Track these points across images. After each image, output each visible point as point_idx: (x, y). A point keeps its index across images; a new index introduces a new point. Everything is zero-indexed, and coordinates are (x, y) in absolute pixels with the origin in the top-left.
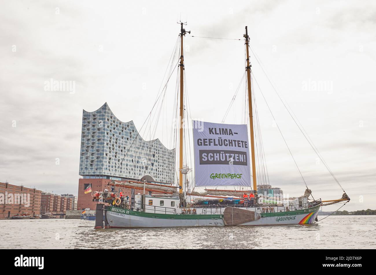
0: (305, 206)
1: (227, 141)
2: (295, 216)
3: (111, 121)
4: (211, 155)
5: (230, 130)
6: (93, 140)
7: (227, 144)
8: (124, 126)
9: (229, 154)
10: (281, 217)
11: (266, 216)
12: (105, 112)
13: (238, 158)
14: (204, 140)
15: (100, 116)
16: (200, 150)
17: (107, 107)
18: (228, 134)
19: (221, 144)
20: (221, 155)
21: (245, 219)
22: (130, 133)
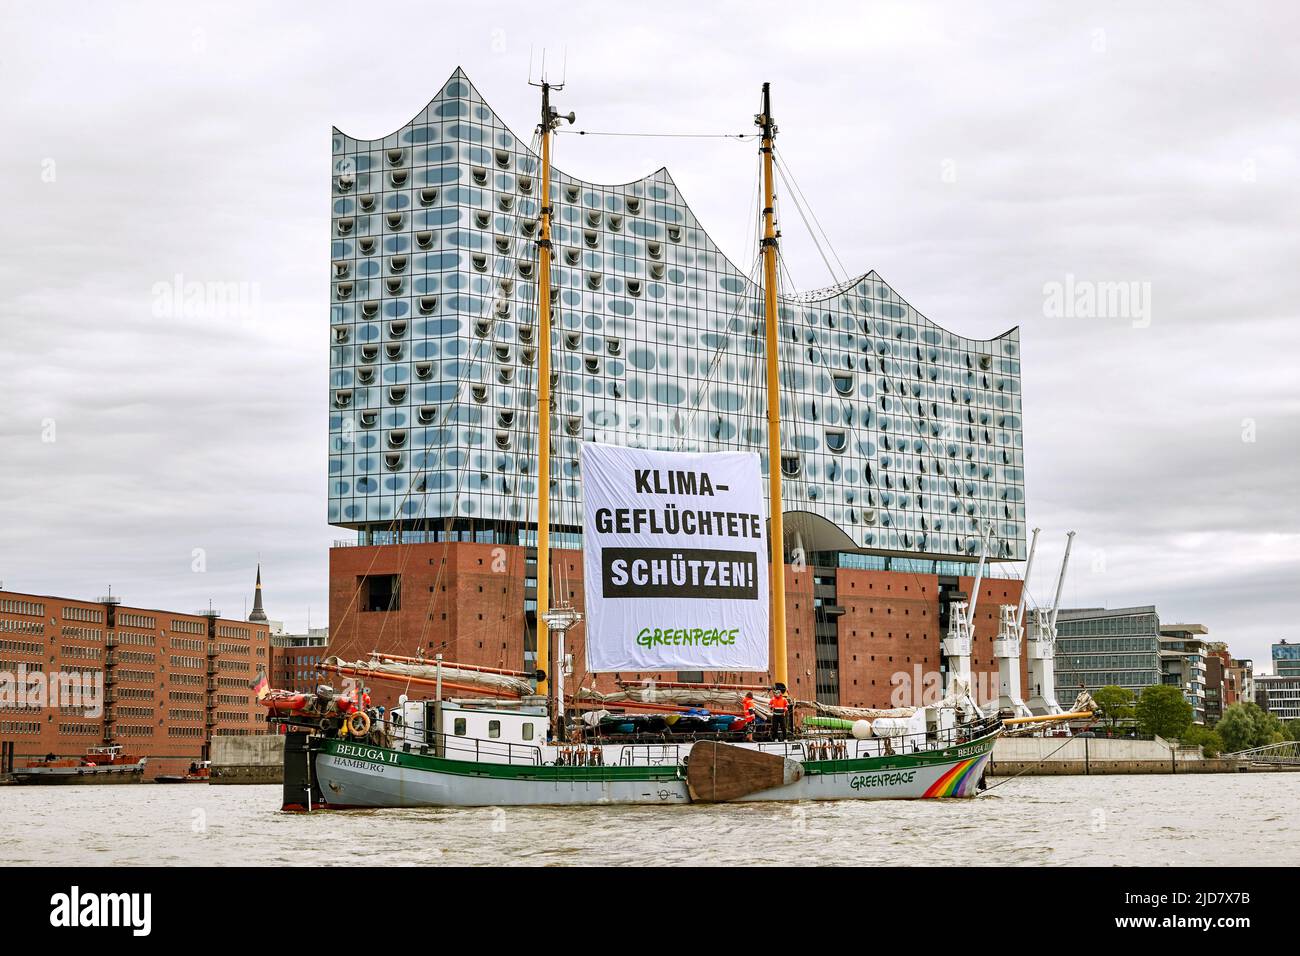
0: (946, 738)
1: (693, 517)
2: (913, 770)
3: (504, 182)
4: (640, 566)
5: (704, 476)
6: (397, 309)
7: (693, 527)
8: (602, 208)
9: (699, 563)
10: (865, 775)
11: (820, 771)
12: (456, 131)
13: (727, 573)
14: (620, 512)
15: (427, 156)
16: (603, 549)
17: (464, 100)
18: (698, 491)
19: (673, 528)
20: (674, 563)
21: (753, 780)
22: (653, 251)
